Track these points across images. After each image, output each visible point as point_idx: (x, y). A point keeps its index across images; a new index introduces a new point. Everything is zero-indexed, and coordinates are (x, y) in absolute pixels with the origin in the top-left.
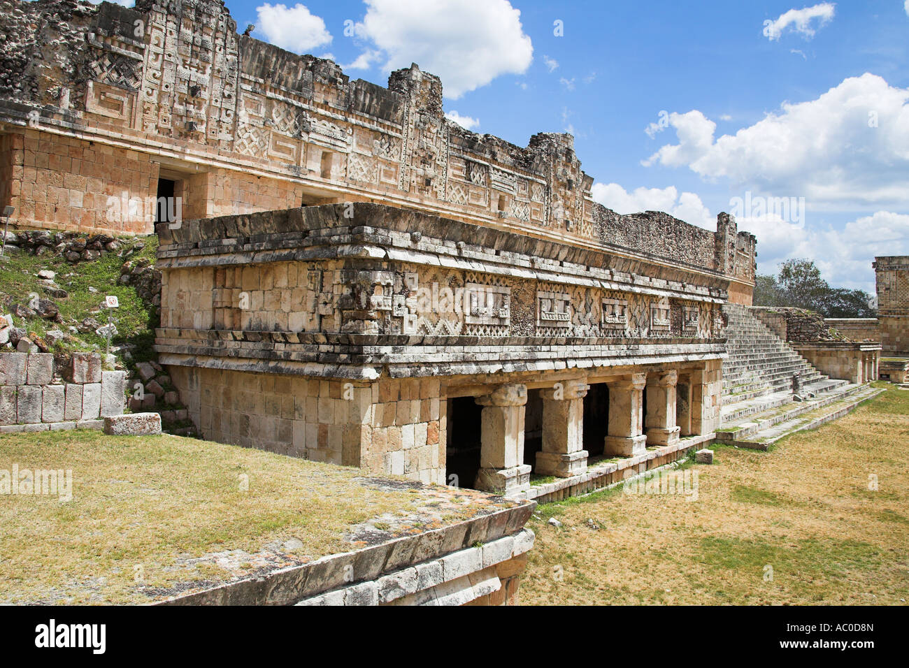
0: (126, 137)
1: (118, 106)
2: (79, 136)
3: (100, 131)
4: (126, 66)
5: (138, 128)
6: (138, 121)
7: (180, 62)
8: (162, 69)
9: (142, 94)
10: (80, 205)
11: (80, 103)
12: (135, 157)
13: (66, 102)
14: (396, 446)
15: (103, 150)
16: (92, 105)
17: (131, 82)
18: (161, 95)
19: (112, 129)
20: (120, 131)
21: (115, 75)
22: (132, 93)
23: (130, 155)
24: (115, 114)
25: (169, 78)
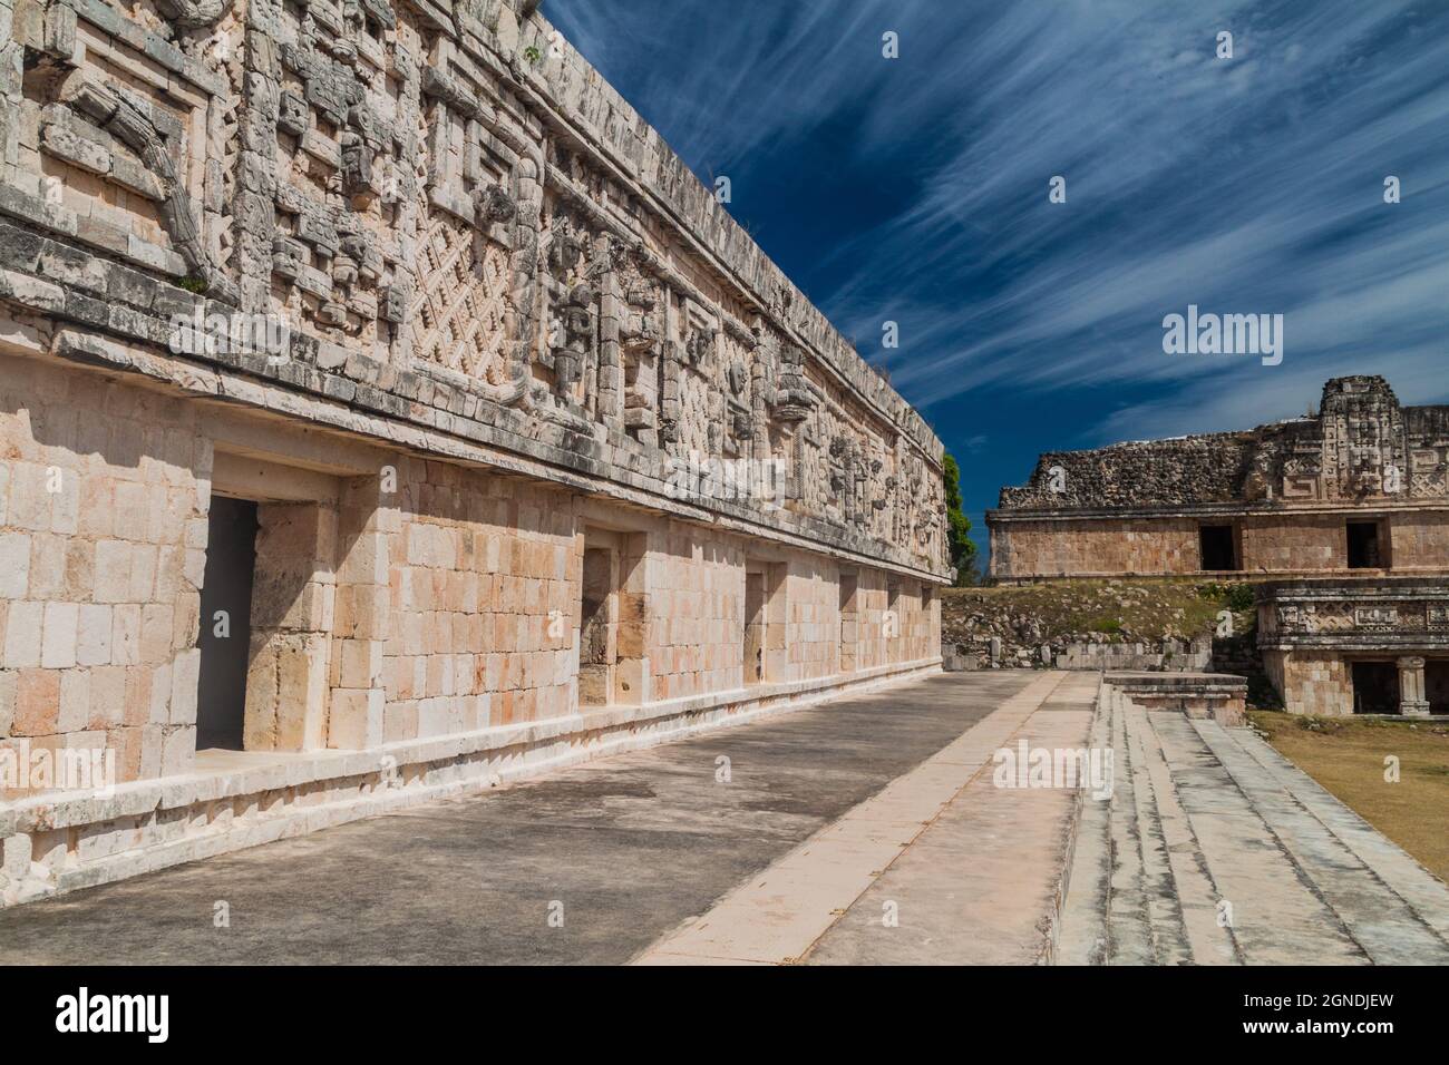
0: (1315, 506)
1: (1307, 487)
2: (1281, 513)
3: (1295, 506)
4: (1311, 460)
5: (1325, 498)
6: (1324, 493)
7: (1352, 444)
8: (1338, 453)
9: (1325, 475)
10: (1288, 556)
11: (1279, 491)
12: (1326, 518)
13: (1270, 494)
14: (1308, 679)
15: (1300, 519)
16: (1287, 493)
17: (1316, 469)
18: (1339, 471)
19: (1305, 503)
20: (1311, 503)
21: (1302, 468)
22: (1316, 476)
23: (1320, 518)
24: (1305, 493)
25: (1344, 458)
